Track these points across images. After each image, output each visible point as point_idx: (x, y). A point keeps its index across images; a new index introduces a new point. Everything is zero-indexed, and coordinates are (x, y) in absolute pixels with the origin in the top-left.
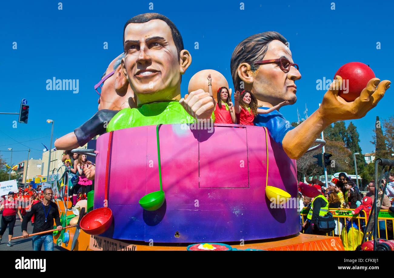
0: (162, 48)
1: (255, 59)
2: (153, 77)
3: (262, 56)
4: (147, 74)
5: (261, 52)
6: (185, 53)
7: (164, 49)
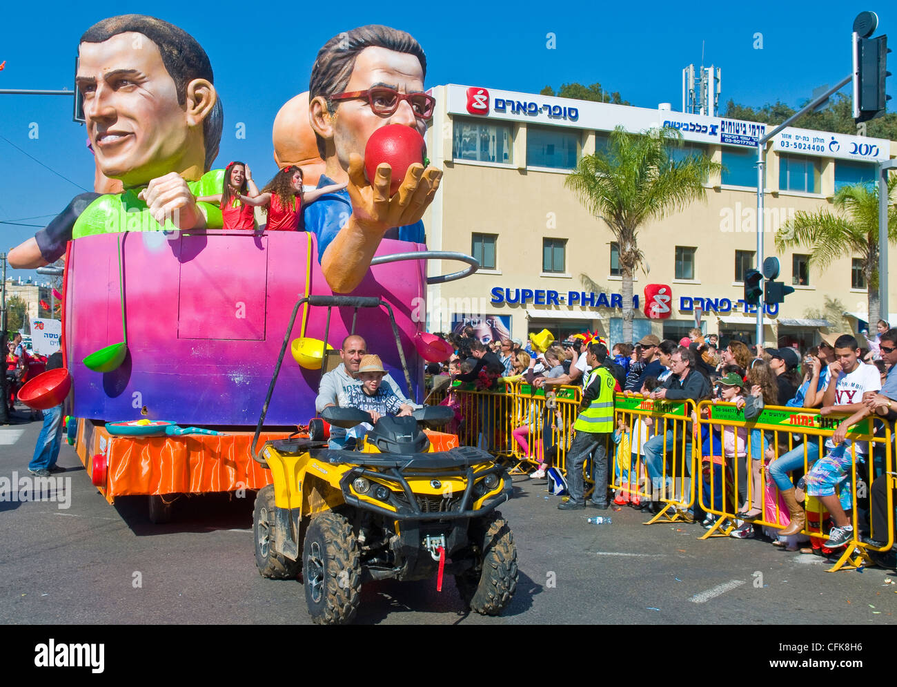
0: (136, 88)
1: (333, 90)
2: (121, 144)
3: (343, 84)
4: (109, 139)
5: (341, 76)
6: (198, 87)
7: (139, 90)
